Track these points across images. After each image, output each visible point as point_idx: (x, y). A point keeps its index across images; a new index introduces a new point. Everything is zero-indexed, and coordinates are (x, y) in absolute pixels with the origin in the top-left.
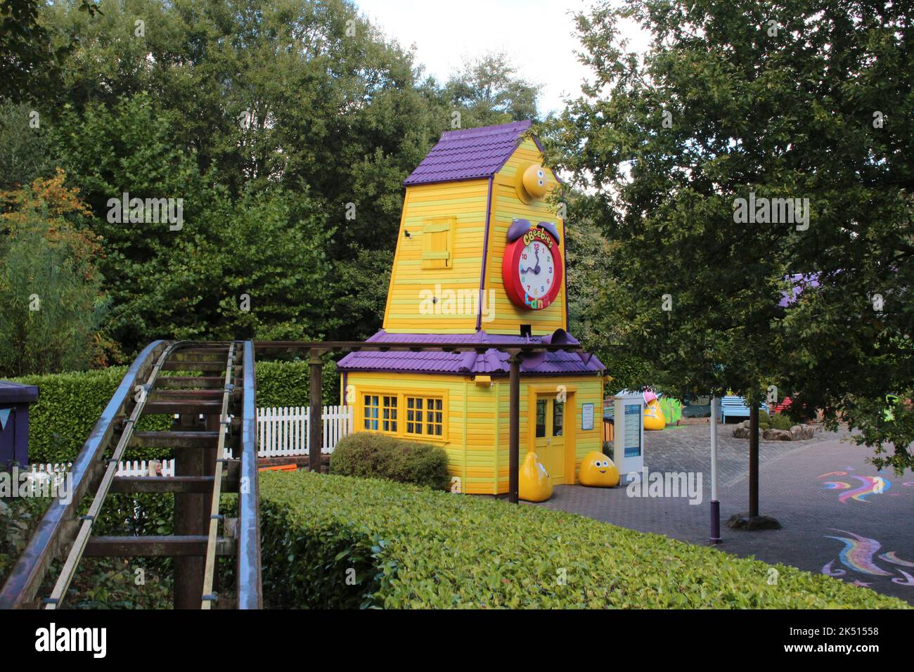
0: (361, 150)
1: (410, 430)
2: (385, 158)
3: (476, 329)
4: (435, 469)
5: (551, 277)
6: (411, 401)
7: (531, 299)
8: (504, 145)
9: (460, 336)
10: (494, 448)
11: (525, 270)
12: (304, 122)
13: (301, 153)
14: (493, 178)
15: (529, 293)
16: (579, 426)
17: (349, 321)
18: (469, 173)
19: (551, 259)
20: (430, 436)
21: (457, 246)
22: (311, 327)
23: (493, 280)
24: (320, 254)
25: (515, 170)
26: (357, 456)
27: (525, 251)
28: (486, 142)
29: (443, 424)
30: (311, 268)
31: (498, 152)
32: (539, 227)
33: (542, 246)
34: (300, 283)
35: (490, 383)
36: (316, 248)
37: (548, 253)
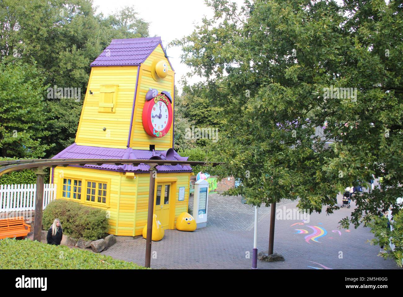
0: (65, 45)
1: (88, 199)
2: (77, 51)
3: (127, 146)
4: (102, 222)
5: (167, 120)
6: (89, 183)
7: (156, 131)
8: (146, 48)
9: (118, 150)
10: (134, 211)
11: (154, 116)
12: (35, 29)
13: (33, 45)
14: (140, 66)
15: (156, 128)
16: (177, 199)
17: (54, 133)
18: (127, 62)
19: (167, 111)
20: (99, 203)
21: (118, 101)
22: (34, 135)
23: (137, 120)
24: (41, 97)
25: (151, 62)
26: (58, 214)
27: (154, 106)
28: (136, 46)
29: (107, 197)
30: (35, 105)
31: (143, 52)
32: (162, 93)
33: (163, 104)
34: (29, 112)
35: (134, 177)
36: (38, 94)
37: (166, 108)
